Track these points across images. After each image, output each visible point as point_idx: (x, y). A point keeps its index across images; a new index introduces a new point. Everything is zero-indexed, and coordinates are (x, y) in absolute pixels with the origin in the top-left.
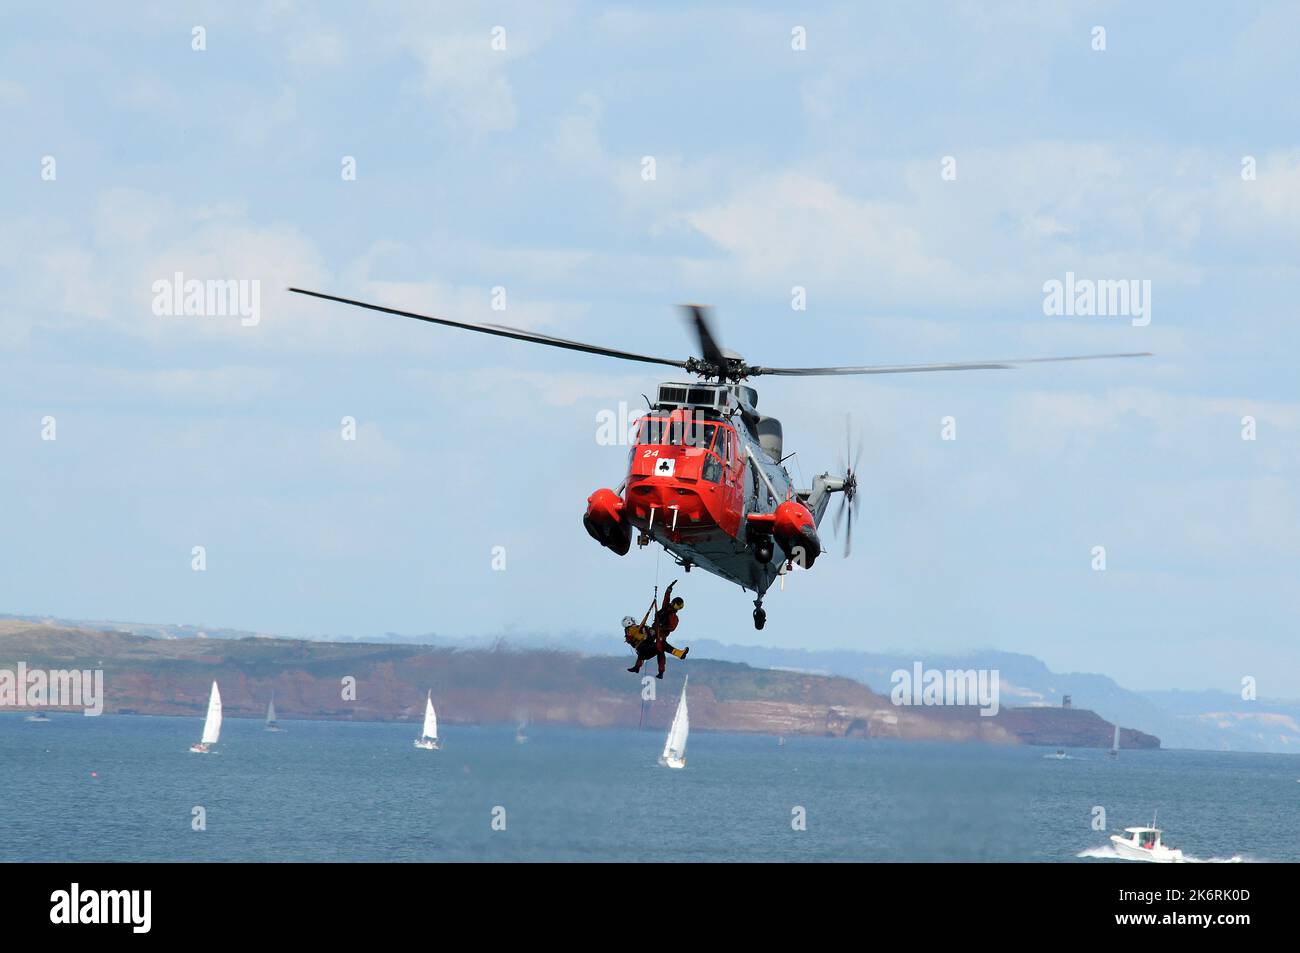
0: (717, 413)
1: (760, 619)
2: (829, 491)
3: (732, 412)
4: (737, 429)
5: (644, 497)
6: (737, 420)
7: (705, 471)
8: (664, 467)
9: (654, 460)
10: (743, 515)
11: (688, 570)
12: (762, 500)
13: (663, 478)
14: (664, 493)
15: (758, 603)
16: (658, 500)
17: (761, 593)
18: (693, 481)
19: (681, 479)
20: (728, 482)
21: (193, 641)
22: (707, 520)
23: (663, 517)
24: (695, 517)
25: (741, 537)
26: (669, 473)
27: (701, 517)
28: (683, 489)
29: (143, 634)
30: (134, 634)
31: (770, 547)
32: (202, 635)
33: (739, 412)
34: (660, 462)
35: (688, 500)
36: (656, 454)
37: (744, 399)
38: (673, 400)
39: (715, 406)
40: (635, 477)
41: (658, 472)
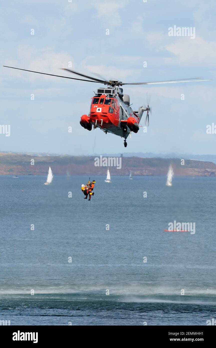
0: (112, 96)
1: (126, 145)
2: (143, 111)
3: (116, 95)
4: (117, 99)
5: (94, 118)
6: (117, 97)
7: (109, 110)
8: (99, 110)
9: (96, 108)
10: (119, 120)
11: (106, 133)
12: (124, 116)
13: (99, 113)
14: (99, 116)
15: (125, 141)
16: (98, 118)
17: (126, 138)
18: (106, 113)
19: (103, 113)
20: (115, 113)
21: (46, 157)
22: (110, 122)
23: (99, 122)
24: (107, 122)
25: (119, 126)
26: (100, 111)
27: (109, 122)
28: (104, 115)
29: (33, 155)
30: (31, 155)
31: (126, 128)
32: (48, 155)
33: (118, 95)
34: (98, 109)
35: (105, 118)
36: (97, 106)
37: (119, 91)
38: (101, 92)
39: (111, 94)
40: (92, 113)
41: (97, 111)
